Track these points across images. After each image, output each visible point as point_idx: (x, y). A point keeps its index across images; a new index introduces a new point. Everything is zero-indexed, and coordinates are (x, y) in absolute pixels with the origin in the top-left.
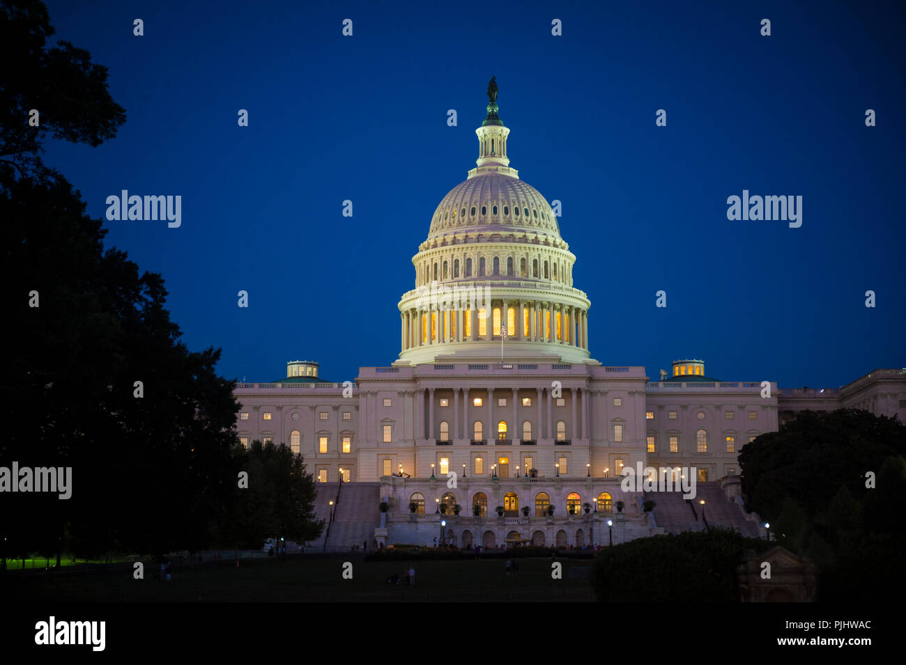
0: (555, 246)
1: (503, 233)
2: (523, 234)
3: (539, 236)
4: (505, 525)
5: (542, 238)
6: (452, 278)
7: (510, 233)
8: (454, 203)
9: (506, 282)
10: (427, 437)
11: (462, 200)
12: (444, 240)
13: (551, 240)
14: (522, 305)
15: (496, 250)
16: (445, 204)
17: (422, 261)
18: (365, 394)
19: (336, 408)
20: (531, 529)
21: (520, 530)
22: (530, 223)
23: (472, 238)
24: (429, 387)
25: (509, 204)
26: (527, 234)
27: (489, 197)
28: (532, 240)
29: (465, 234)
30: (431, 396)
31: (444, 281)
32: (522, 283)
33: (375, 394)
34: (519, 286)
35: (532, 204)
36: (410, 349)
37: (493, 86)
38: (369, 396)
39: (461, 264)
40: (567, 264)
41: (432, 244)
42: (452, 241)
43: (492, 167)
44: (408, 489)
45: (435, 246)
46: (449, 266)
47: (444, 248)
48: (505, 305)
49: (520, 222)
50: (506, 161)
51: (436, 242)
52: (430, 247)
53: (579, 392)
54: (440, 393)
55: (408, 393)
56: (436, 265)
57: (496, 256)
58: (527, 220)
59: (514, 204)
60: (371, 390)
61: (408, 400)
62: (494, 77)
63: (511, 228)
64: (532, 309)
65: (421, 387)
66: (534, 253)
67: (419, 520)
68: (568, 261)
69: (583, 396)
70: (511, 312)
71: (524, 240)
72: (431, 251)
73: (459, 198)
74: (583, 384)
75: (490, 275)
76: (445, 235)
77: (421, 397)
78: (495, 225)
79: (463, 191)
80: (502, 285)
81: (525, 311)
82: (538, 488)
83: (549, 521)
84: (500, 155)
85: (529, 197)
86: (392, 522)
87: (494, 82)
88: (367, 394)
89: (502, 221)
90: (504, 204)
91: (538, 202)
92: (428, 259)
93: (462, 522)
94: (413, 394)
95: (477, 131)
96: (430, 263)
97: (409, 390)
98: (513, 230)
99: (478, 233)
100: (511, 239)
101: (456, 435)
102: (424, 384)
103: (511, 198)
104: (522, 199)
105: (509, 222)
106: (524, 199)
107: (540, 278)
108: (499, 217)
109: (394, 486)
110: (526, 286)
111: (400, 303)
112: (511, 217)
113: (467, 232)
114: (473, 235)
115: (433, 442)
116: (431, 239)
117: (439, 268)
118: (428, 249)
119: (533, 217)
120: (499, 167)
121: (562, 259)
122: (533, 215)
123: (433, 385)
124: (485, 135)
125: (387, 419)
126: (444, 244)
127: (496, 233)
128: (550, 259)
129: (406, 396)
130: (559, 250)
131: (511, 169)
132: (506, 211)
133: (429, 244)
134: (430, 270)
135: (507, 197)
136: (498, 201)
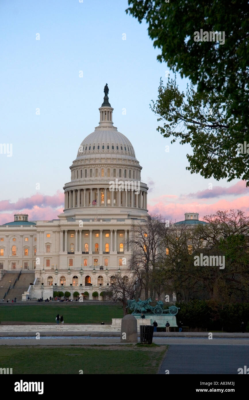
4: (83, 289)
10: (64, 250)
11: (90, 142)
18: (39, 232)
19: (32, 236)
20: (93, 291)
21: (89, 291)
24: (65, 229)
30: (66, 234)
33: (43, 232)
37: (106, 90)
38: (41, 233)
40: (136, 171)
44: (46, 274)
49: (114, 152)
52: (76, 163)
53: (128, 231)
54: (69, 232)
55: (57, 232)
56: (78, 172)
57: (103, 168)
60: (42, 230)
61: (57, 234)
62: (107, 84)
65: (62, 229)
67: (44, 288)
68: (137, 169)
69: (130, 233)
74: (129, 228)
77: (62, 234)
82: (98, 274)
83: (100, 288)
84: (109, 120)
86: (34, 289)
87: (107, 87)
88: (40, 232)
90: (107, 144)
93: (65, 288)
94: (59, 232)
97: (57, 230)
101: (76, 250)
102: (63, 228)
106: (117, 141)
107: (122, 178)
109: (41, 273)
115: (66, 253)
123: (66, 229)
125: (48, 242)
128: (127, 169)
129: (56, 233)
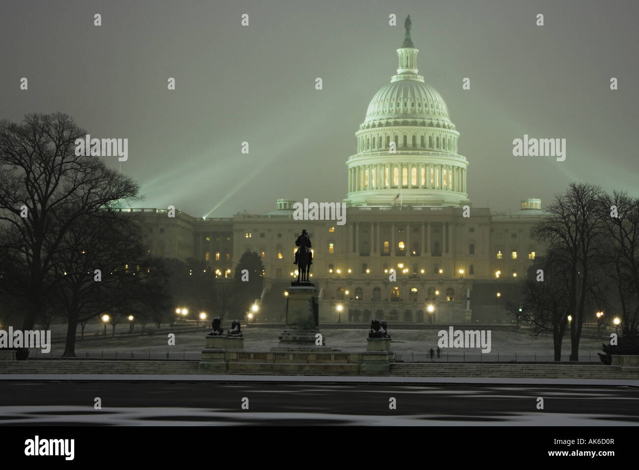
0: (444, 127)
1: (410, 120)
2: (423, 120)
3: (433, 121)
4: (389, 307)
5: (435, 122)
6: (378, 148)
7: (414, 120)
8: (381, 98)
9: (410, 152)
10: (354, 251)
11: (386, 97)
12: (374, 123)
13: (441, 123)
14: (420, 166)
15: (405, 131)
16: (375, 100)
17: (360, 136)
20: (404, 309)
21: (398, 310)
22: (428, 112)
23: (391, 123)
24: (356, 221)
25: (415, 100)
26: (425, 120)
27: (402, 97)
28: (429, 124)
29: (386, 121)
30: (357, 227)
31: (373, 150)
32: (420, 152)
33: (324, 224)
34: (419, 154)
35: (430, 100)
36: (352, 192)
37: (408, 23)
38: (320, 225)
39: (384, 140)
40: (452, 138)
41: (366, 126)
42: (379, 125)
43: (405, 75)
44: (335, 285)
45: (368, 127)
46: (376, 141)
47: (373, 129)
48: (410, 166)
49: (422, 112)
50: (416, 71)
51: (369, 124)
52: (365, 128)
53: (447, 225)
54: (362, 224)
56: (368, 140)
57: (405, 134)
58: (426, 111)
59: (418, 100)
61: (344, 228)
62: (409, 16)
63: (415, 116)
64: (428, 168)
65: (351, 221)
66: (429, 132)
67: (336, 304)
68: (453, 136)
69: (450, 227)
70: (414, 170)
71: (423, 124)
72: (366, 130)
73: (384, 96)
74: (449, 219)
75: (401, 147)
76: (375, 120)
77: (352, 227)
78: (405, 115)
79: (386, 92)
80: (408, 154)
81: (423, 170)
82: (411, 285)
84: (412, 66)
85: (428, 95)
87: (410, 19)
89: (409, 112)
90: (411, 100)
91: (434, 99)
92: (364, 135)
95: (398, 50)
96: (365, 138)
98: (416, 118)
99: (394, 120)
100: (415, 124)
101: (372, 250)
102: (353, 219)
103: (416, 97)
104: (423, 96)
105: (414, 112)
106: (425, 97)
107: (433, 148)
108: (407, 109)
110: (423, 154)
111: (347, 162)
112: (415, 108)
113: (387, 119)
114: (391, 121)
115: (357, 253)
116: (366, 123)
117: (370, 142)
118: (363, 129)
119: (430, 108)
120: (411, 75)
121: (449, 135)
122: (430, 106)
123: (358, 220)
124: (402, 54)
125: (331, 239)
126: (374, 126)
127: (405, 120)
128: (440, 135)
130: (447, 130)
131: (418, 76)
132: (413, 105)
133: (365, 126)
134: (365, 143)
135: (414, 97)
136: (407, 98)
